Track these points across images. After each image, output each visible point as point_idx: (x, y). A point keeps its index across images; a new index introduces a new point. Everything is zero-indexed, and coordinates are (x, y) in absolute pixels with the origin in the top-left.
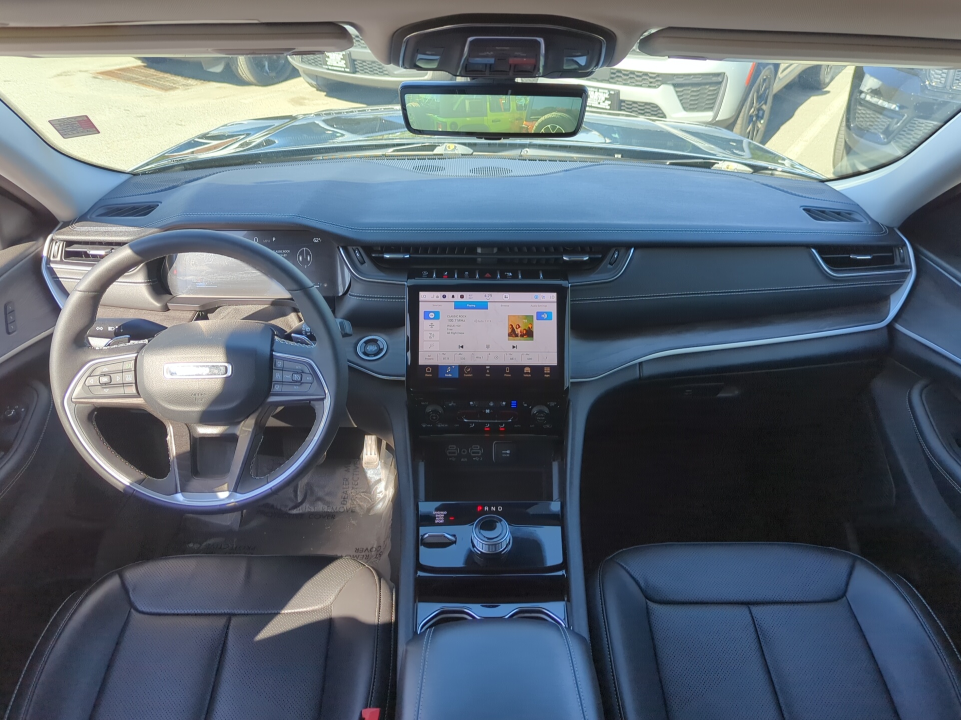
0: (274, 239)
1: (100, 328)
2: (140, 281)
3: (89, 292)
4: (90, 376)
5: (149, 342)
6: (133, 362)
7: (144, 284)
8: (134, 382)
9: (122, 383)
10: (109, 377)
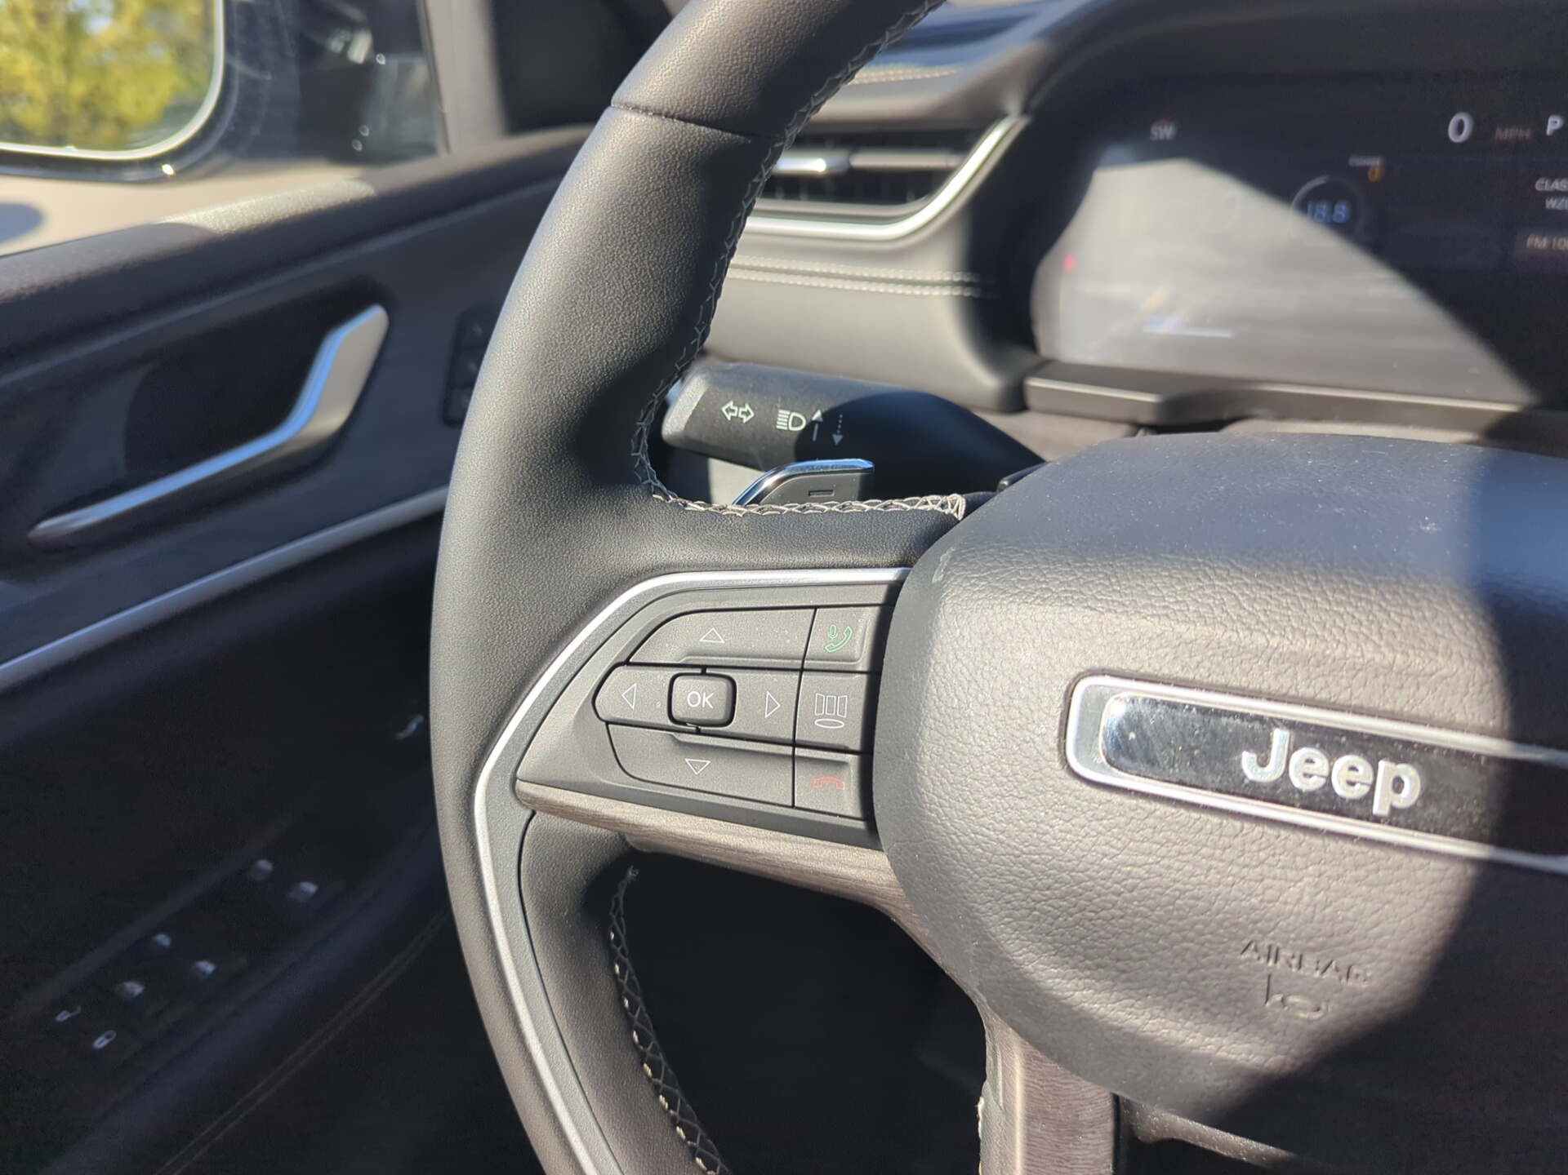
0: (1554, 123)
1: (738, 412)
2: (938, 278)
3: (684, 119)
4: (627, 663)
5: (971, 508)
6: (870, 616)
7: (946, 292)
8: (856, 744)
9: (787, 735)
10: (723, 685)
